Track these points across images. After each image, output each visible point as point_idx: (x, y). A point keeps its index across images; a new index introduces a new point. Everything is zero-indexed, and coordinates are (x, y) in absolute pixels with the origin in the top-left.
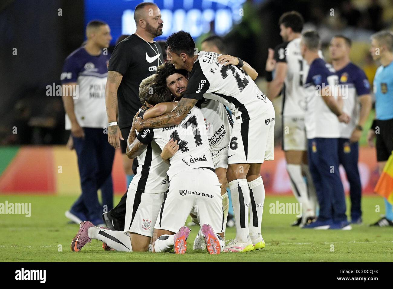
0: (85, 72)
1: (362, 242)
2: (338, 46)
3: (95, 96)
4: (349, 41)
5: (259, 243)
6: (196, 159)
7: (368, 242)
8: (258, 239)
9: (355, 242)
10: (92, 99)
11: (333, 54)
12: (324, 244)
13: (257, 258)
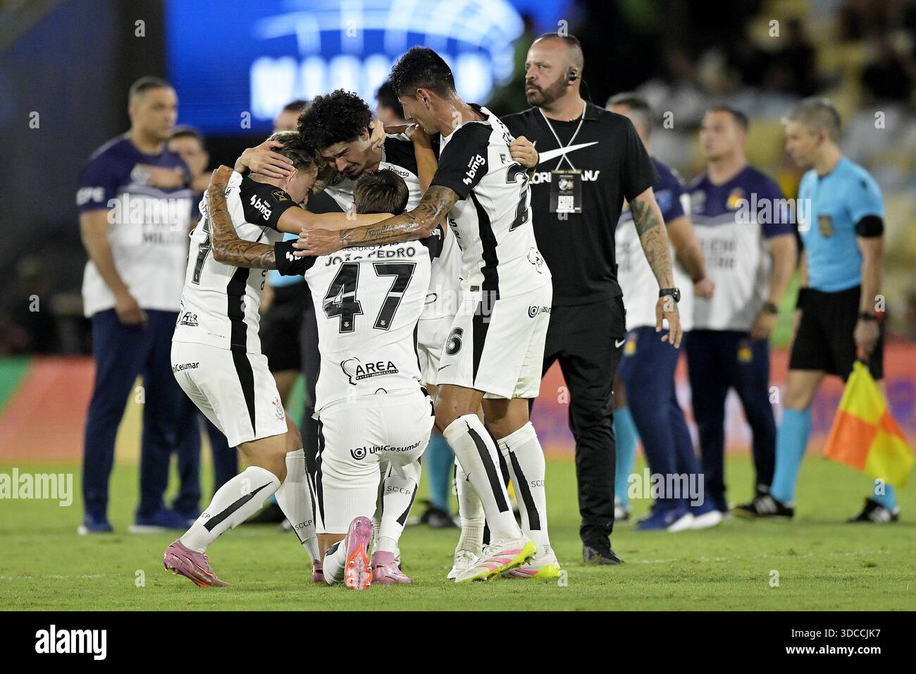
0: (133, 187)
1: (782, 557)
2: (718, 128)
3: (153, 239)
4: (742, 119)
5: (547, 566)
6: (369, 366)
7: (794, 556)
8: (544, 558)
9: (765, 556)
10: (148, 245)
11: (708, 147)
12: (699, 562)
13: (554, 594)
